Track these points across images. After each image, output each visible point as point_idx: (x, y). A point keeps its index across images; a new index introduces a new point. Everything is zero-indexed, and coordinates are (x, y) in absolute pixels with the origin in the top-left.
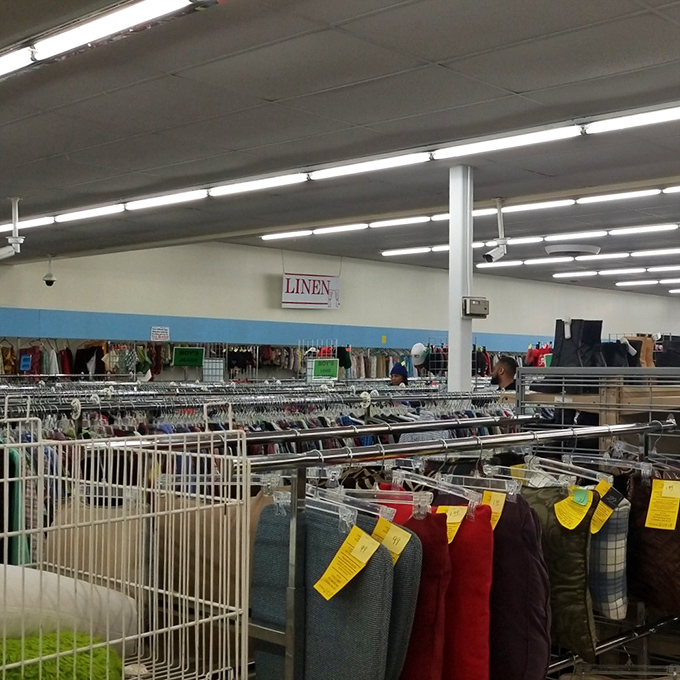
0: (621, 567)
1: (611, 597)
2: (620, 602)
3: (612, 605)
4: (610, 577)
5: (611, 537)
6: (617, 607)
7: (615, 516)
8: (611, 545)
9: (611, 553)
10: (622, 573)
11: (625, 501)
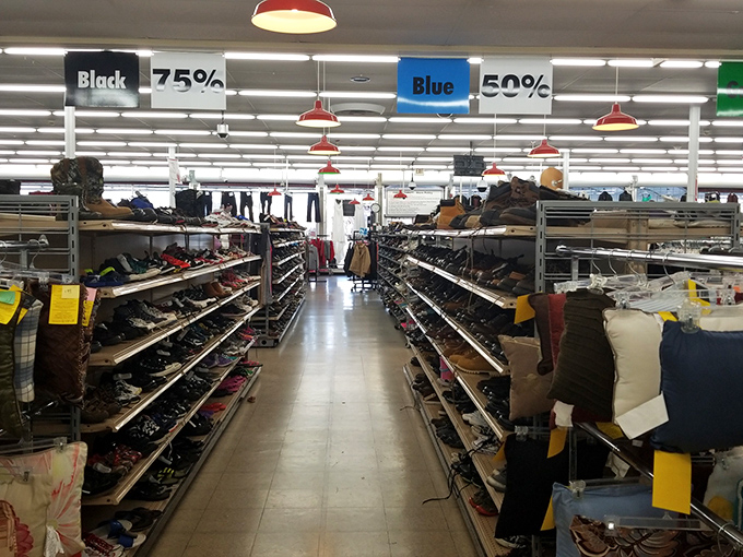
0: (32, 358)
1: (23, 384)
2: (30, 387)
3: (24, 390)
4: (22, 366)
5: (25, 333)
6: (28, 392)
7: (29, 315)
8: (24, 339)
9: (24, 346)
10: (32, 364)
11: (38, 301)
